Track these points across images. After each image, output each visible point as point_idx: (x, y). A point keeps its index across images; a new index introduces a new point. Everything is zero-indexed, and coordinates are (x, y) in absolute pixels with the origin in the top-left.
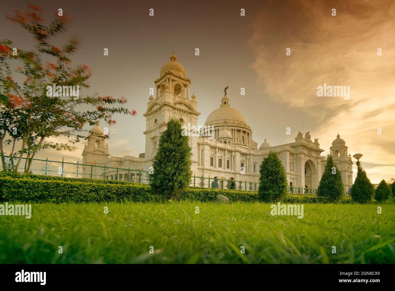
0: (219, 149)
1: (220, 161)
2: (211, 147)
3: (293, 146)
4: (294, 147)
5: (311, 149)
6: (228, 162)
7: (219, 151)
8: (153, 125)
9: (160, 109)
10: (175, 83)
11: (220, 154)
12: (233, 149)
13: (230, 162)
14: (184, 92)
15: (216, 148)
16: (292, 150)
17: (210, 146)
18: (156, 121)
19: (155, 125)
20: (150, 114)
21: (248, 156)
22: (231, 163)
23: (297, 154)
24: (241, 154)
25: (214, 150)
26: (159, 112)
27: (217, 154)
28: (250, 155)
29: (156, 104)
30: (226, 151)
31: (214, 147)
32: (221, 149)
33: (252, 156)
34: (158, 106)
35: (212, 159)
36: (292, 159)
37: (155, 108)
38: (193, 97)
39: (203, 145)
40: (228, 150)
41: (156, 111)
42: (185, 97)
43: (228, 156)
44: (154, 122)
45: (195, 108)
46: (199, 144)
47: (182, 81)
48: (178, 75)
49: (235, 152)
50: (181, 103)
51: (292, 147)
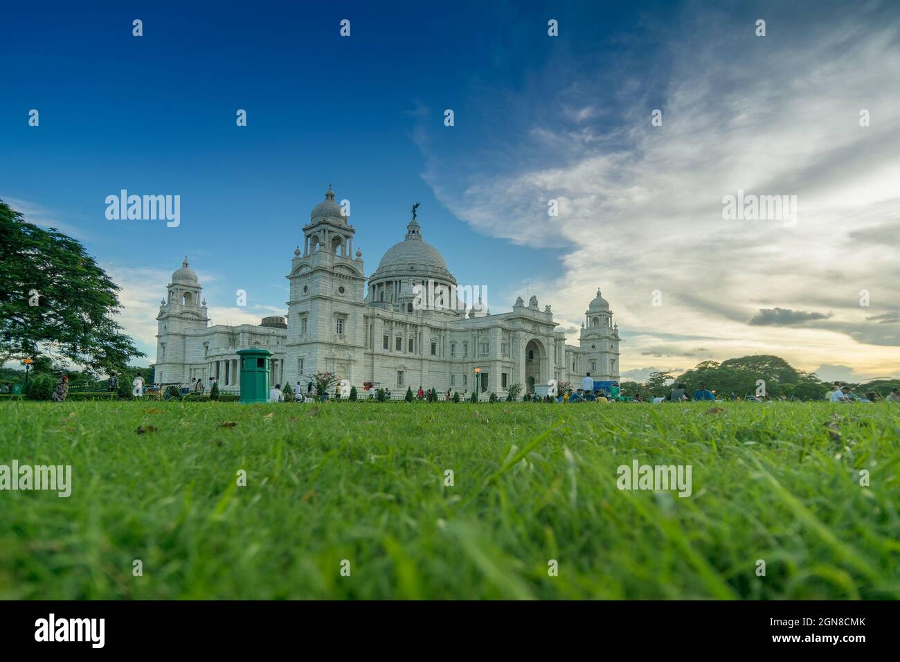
0: (396, 322)
1: (399, 341)
2: (385, 320)
3: (510, 319)
4: (512, 319)
5: (537, 323)
6: (411, 342)
7: (397, 326)
8: (301, 295)
9: (312, 273)
10: (333, 235)
11: (398, 330)
12: (419, 322)
13: (414, 341)
14: (345, 246)
15: (392, 321)
16: (507, 325)
17: (383, 319)
18: (306, 289)
19: (304, 294)
20: (297, 277)
21: (443, 332)
22: (416, 343)
23: (515, 331)
24: (432, 328)
25: (390, 324)
26: (310, 278)
27: (393, 330)
28: (445, 330)
29: (306, 265)
30: (408, 326)
31: (388, 321)
32: (400, 322)
33: (448, 332)
34: (309, 270)
35: (386, 339)
36: (507, 337)
37: (304, 271)
38: (359, 255)
39: (373, 317)
40: (410, 324)
41: (306, 275)
42: (348, 254)
43: (410, 333)
44: (303, 291)
45: (360, 270)
46: (366, 317)
47: (343, 232)
48: (337, 224)
49: (421, 326)
50: (341, 266)
51: (508, 320)
